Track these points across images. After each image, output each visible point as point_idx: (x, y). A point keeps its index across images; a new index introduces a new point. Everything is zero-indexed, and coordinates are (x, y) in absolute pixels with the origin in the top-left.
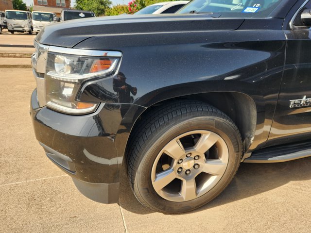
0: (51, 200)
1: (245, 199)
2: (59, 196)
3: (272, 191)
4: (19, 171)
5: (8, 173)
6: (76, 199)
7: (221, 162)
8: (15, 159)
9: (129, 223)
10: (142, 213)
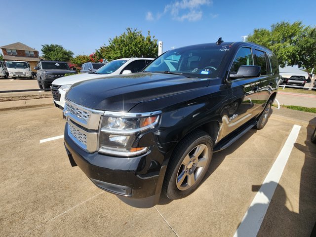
0: (101, 217)
1: (213, 173)
2: (105, 211)
3: (221, 164)
4: (62, 201)
5: (52, 206)
6: (119, 209)
7: (205, 158)
8: (52, 192)
9: (163, 213)
10: (167, 203)
